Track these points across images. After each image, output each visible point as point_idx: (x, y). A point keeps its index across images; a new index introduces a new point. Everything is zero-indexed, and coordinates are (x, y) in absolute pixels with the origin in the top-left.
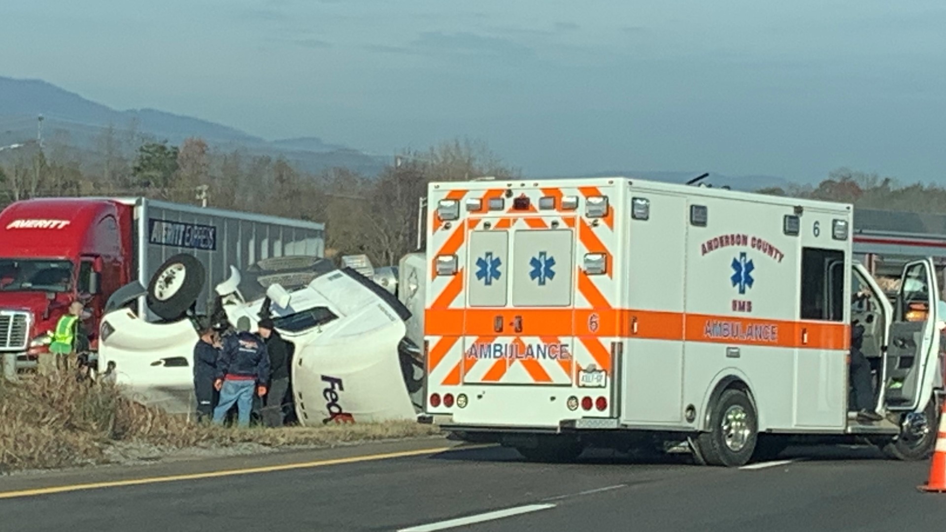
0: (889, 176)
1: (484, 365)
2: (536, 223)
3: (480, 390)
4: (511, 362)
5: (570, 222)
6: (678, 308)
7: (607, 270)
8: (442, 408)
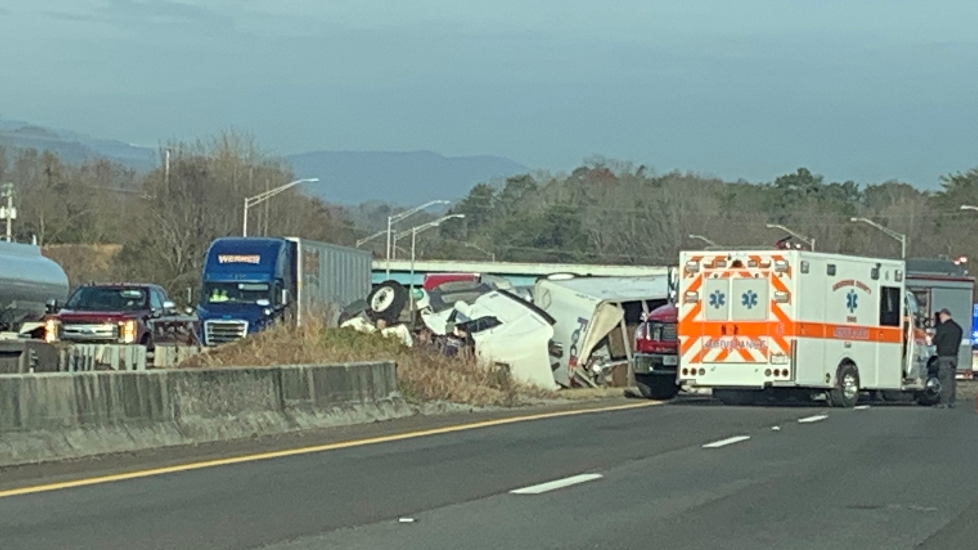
0: (645, 164)
1: (715, 352)
2: (746, 275)
3: (712, 366)
4: (731, 350)
5: (766, 274)
6: (821, 321)
7: (787, 299)
8: (689, 376)
